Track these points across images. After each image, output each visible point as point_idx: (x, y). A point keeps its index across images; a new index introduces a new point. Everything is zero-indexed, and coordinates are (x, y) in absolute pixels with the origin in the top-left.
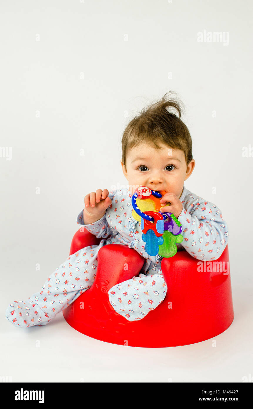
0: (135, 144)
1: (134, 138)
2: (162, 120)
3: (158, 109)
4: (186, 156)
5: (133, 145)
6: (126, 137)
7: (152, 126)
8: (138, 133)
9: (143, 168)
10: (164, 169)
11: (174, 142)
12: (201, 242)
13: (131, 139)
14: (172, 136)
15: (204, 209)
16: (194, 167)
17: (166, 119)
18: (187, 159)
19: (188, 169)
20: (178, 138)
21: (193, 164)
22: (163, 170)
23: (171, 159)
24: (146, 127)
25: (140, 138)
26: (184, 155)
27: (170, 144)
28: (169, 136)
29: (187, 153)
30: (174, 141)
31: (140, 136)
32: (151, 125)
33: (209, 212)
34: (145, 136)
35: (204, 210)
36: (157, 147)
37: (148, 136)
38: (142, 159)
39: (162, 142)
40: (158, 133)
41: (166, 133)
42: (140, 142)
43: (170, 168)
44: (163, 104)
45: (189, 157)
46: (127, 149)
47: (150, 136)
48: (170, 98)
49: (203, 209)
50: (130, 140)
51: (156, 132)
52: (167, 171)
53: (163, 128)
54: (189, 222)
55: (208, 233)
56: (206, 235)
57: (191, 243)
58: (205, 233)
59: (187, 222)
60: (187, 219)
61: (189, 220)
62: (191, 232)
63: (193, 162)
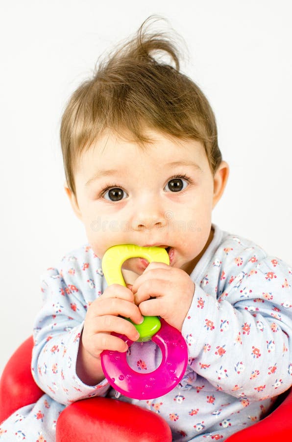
0: (87, 140)
1: (84, 125)
2: (144, 76)
3: (131, 55)
4: (210, 154)
5: (83, 144)
6: (67, 126)
7: (121, 94)
8: (91, 114)
9: (114, 193)
10: (164, 189)
11: (180, 125)
12: (239, 373)
13: (77, 129)
14: (173, 110)
16: (226, 176)
17: (152, 73)
18: (212, 161)
19: (215, 183)
20: (188, 114)
21: (225, 172)
22: (162, 193)
23: (178, 163)
24: (108, 97)
25: (99, 125)
26: (205, 151)
27: (171, 129)
28: (166, 110)
29: (209, 146)
30: (178, 122)
31: (97, 119)
32: (119, 91)
34: (107, 117)
36: (141, 139)
37: (116, 116)
38: (108, 173)
39: (150, 126)
40: (136, 105)
41: (157, 105)
42: (99, 133)
43: (176, 184)
44: (141, 44)
45: (215, 158)
46: (72, 154)
47: (119, 115)
50: (74, 132)
51: (133, 105)
52: (171, 192)
53: (149, 93)
54: (213, 328)
55: (258, 351)
56: (253, 355)
57: (217, 372)
58: (253, 349)
59: (208, 329)
60: (207, 322)
61: (212, 323)
62: (217, 350)
63: (225, 167)
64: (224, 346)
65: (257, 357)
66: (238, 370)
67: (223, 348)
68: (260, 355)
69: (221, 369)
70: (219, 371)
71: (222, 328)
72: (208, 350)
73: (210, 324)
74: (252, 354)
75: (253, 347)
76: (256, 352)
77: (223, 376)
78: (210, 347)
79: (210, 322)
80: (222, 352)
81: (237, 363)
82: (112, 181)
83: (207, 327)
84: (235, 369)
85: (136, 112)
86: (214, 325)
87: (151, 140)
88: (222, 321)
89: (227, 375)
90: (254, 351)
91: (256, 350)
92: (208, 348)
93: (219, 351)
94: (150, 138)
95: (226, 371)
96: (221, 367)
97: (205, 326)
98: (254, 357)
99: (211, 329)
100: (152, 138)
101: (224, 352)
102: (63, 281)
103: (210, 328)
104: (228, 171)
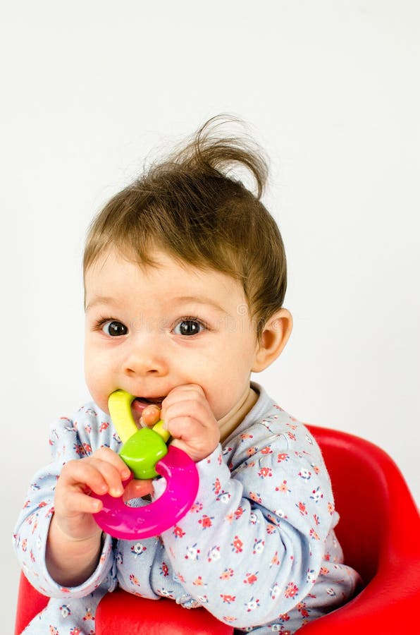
9: (116, 328)
10: (172, 331)
15: (264, 472)
21: (286, 323)
22: (167, 334)
23: (191, 299)
33: (277, 489)
35: (265, 475)
49: (262, 471)
55: (241, 544)
56: (233, 547)
57: (187, 548)
58: (236, 540)
63: (284, 317)
65: (237, 552)
66: (211, 556)
68: (241, 550)
69: (194, 546)
70: (191, 549)
74: (232, 545)
75: (236, 537)
76: (238, 545)
77: (192, 557)
80: (207, 523)
81: (213, 546)
82: (108, 312)
84: (208, 554)
85: (148, 227)
87: (156, 263)
89: (197, 557)
90: (235, 543)
91: (239, 542)
93: (204, 520)
94: (154, 261)
96: (196, 545)
98: (233, 550)
100: (159, 261)
101: (209, 525)
102: (78, 437)
104: (290, 323)
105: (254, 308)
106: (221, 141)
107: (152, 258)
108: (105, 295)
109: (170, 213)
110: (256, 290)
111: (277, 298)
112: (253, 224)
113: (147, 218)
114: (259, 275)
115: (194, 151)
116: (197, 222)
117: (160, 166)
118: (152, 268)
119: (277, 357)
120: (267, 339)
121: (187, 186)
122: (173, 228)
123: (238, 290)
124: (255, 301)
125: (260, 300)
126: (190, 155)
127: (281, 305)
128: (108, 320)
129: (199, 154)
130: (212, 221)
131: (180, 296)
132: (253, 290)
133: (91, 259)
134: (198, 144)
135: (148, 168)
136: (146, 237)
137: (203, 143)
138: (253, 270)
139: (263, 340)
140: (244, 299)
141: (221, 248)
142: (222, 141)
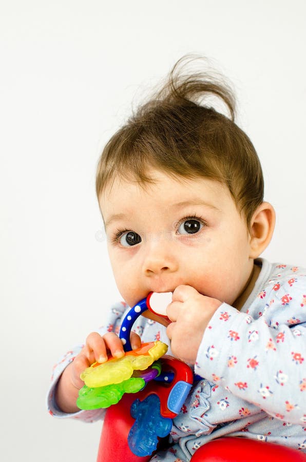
10: (177, 232)
12: (282, 385)
15: (285, 300)
33: (302, 305)
35: (288, 301)
48: (190, 70)
49: (283, 300)
54: (238, 338)
55: (300, 355)
56: (295, 361)
57: (258, 391)
58: (293, 355)
59: (232, 339)
60: (231, 333)
61: (237, 334)
62: (248, 363)
63: (267, 208)
64: (256, 357)
65: (301, 363)
66: (281, 381)
67: (256, 359)
68: (303, 360)
70: (261, 390)
71: (250, 339)
72: (236, 362)
73: (234, 335)
74: (293, 360)
77: (267, 394)
78: (235, 358)
79: (234, 333)
80: (254, 364)
81: (276, 374)
83: (230, 338)
84: (278, 382)
86: (239, 336)
87: (154, 180)
88: (250, 332)
89: (271, 392)
91: (297, 355)
92: (234, 361)
93: (250, 363)
94: (152, 178)
95: (268, 388)
96: (261, 385)
97: (229, 337)
98: (297, 363)
99: (236, 340)
100: (155, 178)
101: (257, 364)
103: (234, 339)
104: (273, 214)
105: (240, 205)
106: (190, 78)
107: (150, 177)
108: (117, 213)
109: (159, 137)
110: (240, 189)
111: (258, 194)
112: (228, 137)
113: (140, 145)
114: (240, 177)
115: (170, 89)
116: (181, 140)
117: (146, 106)
118: (150, 184)
119: (268, 244)
120: (256, 230)
121: (169, 115)
122: (162, 148)
123: (225, 191)
124: (241, 198)
125: (244, 198)
126: (168, 93)
127: (262, 199)
128: (124, 232)
129: (175, 91)
130: (195, 138)
131: (177, 202)
132: (238, 190)
133: (102, 186)
134: (172, 83)
135: (136, 110)
136: (141, 160)
137: (176, 81)
138: (235, 172)
139: (253, 232)
140: (231, 198)
141: (205, 158)
142: (192, 76)
